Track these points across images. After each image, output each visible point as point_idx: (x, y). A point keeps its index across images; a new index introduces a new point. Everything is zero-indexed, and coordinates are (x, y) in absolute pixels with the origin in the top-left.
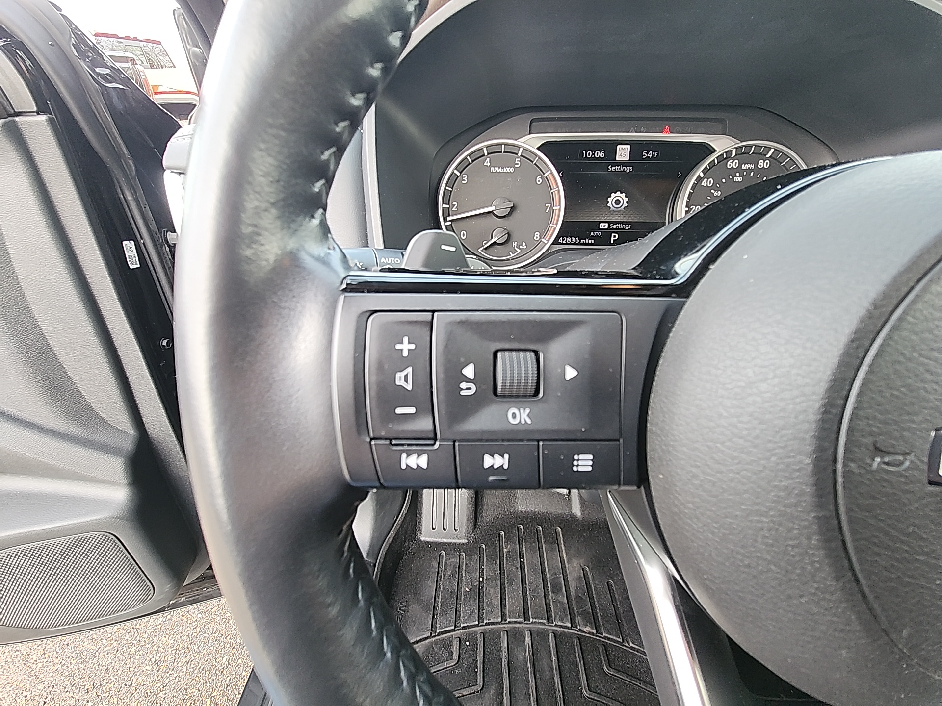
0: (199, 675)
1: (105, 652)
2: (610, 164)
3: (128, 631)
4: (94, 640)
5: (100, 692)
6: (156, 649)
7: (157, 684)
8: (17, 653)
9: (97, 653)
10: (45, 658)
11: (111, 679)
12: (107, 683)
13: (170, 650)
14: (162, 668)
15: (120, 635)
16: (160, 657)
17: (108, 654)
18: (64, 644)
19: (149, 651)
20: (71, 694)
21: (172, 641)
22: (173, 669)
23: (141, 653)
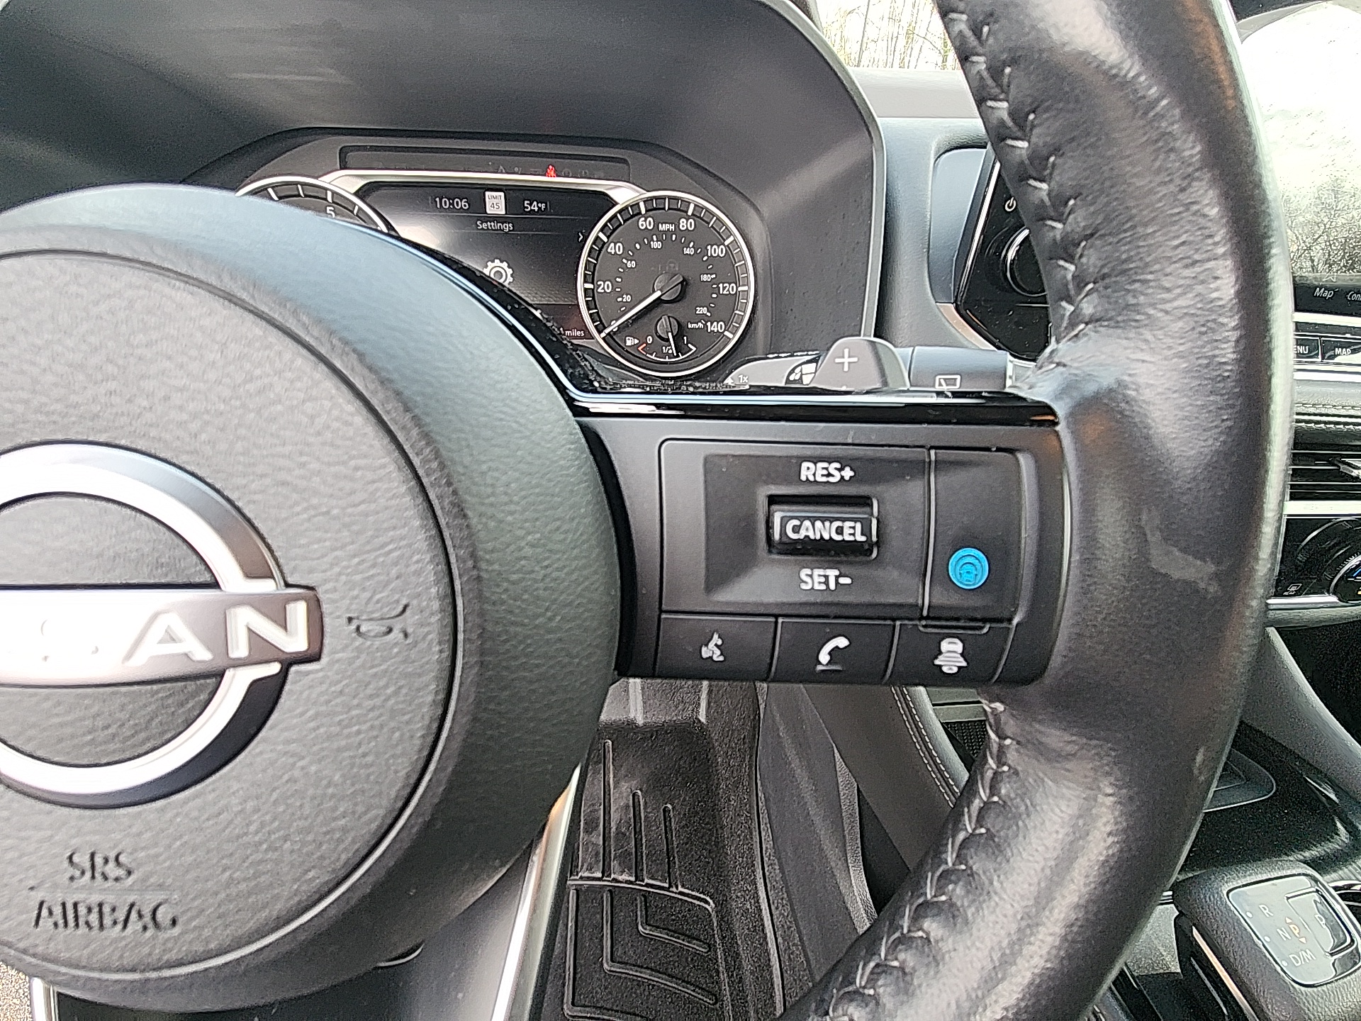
2: (480, 218)
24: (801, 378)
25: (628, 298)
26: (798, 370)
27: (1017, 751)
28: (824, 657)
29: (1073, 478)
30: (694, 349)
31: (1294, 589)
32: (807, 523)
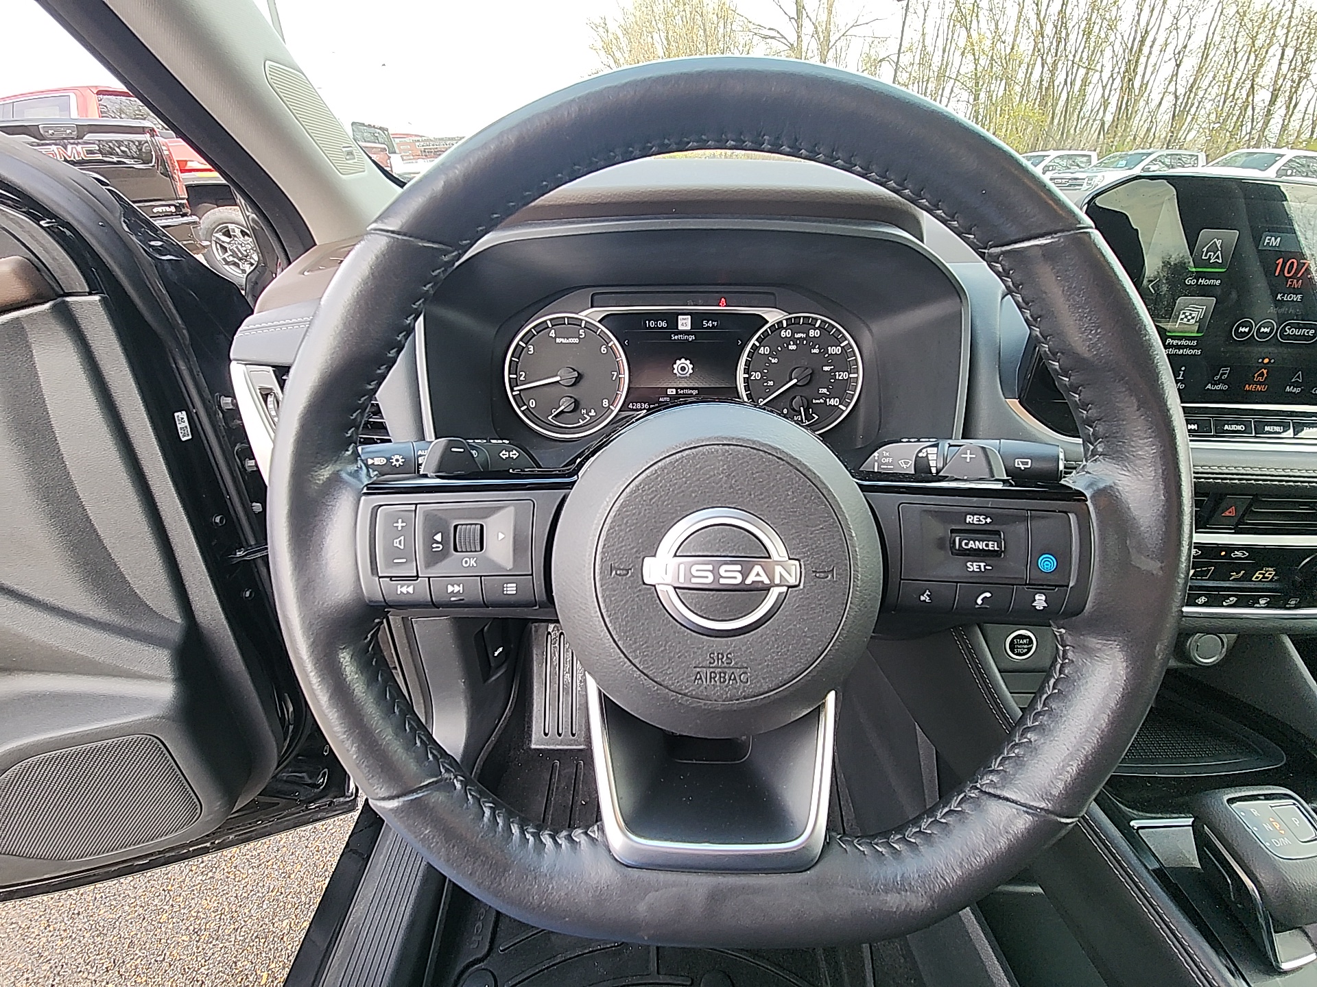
0: (251, 944)
1: (127, 921)
2: (673, 333)
3: (157, 894)
4: (112, 907)
5: (124, 970)
6: (195, 914)
7: (197, 957)
8: (14, 926)
9: (117, 923)
10: (50, 931)
11: (136, 954)
12: (131, 959)
13: (213, 915)
14: (203, 937)
15: (146, 900)
16: (200, 924)
17: (131, 923)
18: (73, 914)
19: (185, 917)
20: (85, 975)
21: (215, 905)
22: (217, 939)
23: (174, 920)
24: (927, 456)
25: (771, 383)
26: (924, 451)
27: (1073, 652)
28: (979, 601)
29: (1095, 525)
30: (817, 417)
31: (1293, 602)
32: (972, 542)
